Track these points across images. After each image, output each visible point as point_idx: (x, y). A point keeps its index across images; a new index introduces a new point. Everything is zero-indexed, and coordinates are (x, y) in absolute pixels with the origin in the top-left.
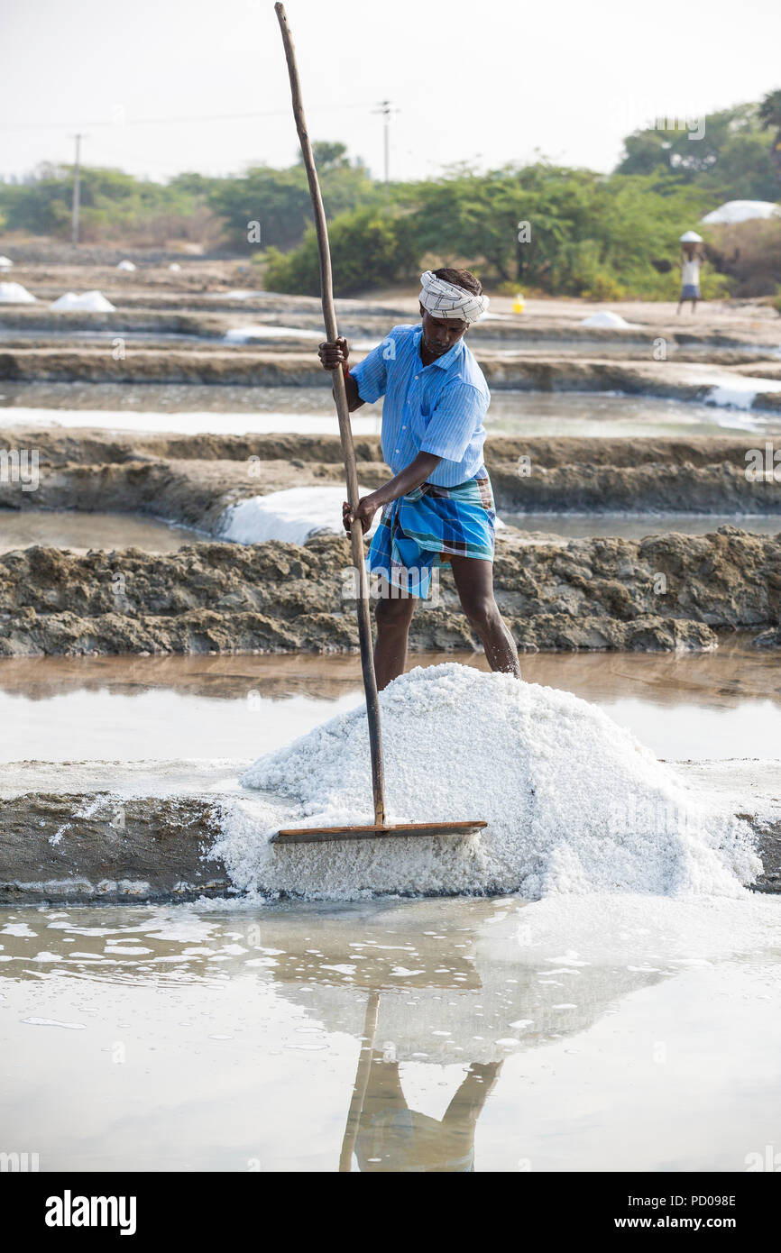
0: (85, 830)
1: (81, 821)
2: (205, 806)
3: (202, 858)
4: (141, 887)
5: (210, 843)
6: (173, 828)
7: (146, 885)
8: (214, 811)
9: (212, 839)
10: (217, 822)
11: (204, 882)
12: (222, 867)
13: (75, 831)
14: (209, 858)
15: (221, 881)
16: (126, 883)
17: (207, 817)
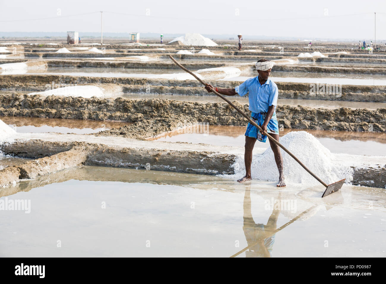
0: (208, 159)
1: (208, 157)
2: (235, 156)
3: (230, 167)
4: (216, 172)
5: (232, 164)
6: (226, 160)
7: (217, 171)
8: (235, 157)
9: (233, 163)
10: (235, 160)
11: (229, 172)
12: (233, 169)
13: (206, 159)
14: (231, 167)
15: (232, 172)
16: (213, 171)
17: (233, 158)
